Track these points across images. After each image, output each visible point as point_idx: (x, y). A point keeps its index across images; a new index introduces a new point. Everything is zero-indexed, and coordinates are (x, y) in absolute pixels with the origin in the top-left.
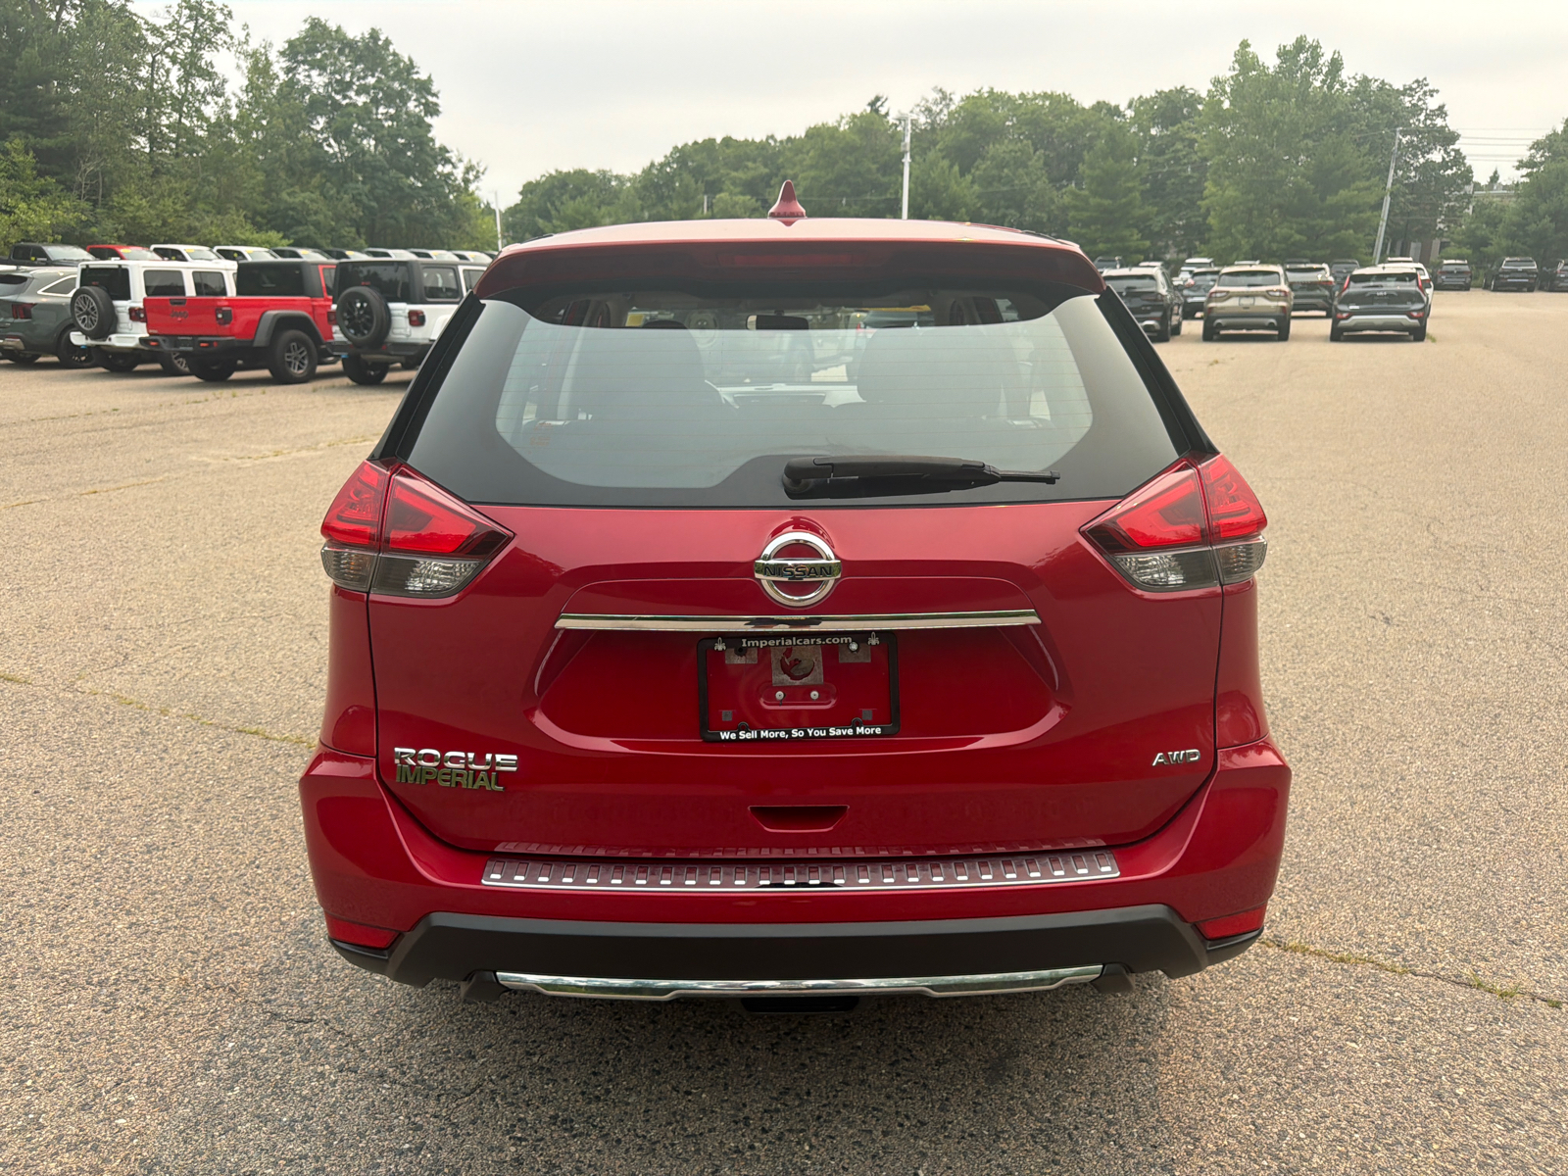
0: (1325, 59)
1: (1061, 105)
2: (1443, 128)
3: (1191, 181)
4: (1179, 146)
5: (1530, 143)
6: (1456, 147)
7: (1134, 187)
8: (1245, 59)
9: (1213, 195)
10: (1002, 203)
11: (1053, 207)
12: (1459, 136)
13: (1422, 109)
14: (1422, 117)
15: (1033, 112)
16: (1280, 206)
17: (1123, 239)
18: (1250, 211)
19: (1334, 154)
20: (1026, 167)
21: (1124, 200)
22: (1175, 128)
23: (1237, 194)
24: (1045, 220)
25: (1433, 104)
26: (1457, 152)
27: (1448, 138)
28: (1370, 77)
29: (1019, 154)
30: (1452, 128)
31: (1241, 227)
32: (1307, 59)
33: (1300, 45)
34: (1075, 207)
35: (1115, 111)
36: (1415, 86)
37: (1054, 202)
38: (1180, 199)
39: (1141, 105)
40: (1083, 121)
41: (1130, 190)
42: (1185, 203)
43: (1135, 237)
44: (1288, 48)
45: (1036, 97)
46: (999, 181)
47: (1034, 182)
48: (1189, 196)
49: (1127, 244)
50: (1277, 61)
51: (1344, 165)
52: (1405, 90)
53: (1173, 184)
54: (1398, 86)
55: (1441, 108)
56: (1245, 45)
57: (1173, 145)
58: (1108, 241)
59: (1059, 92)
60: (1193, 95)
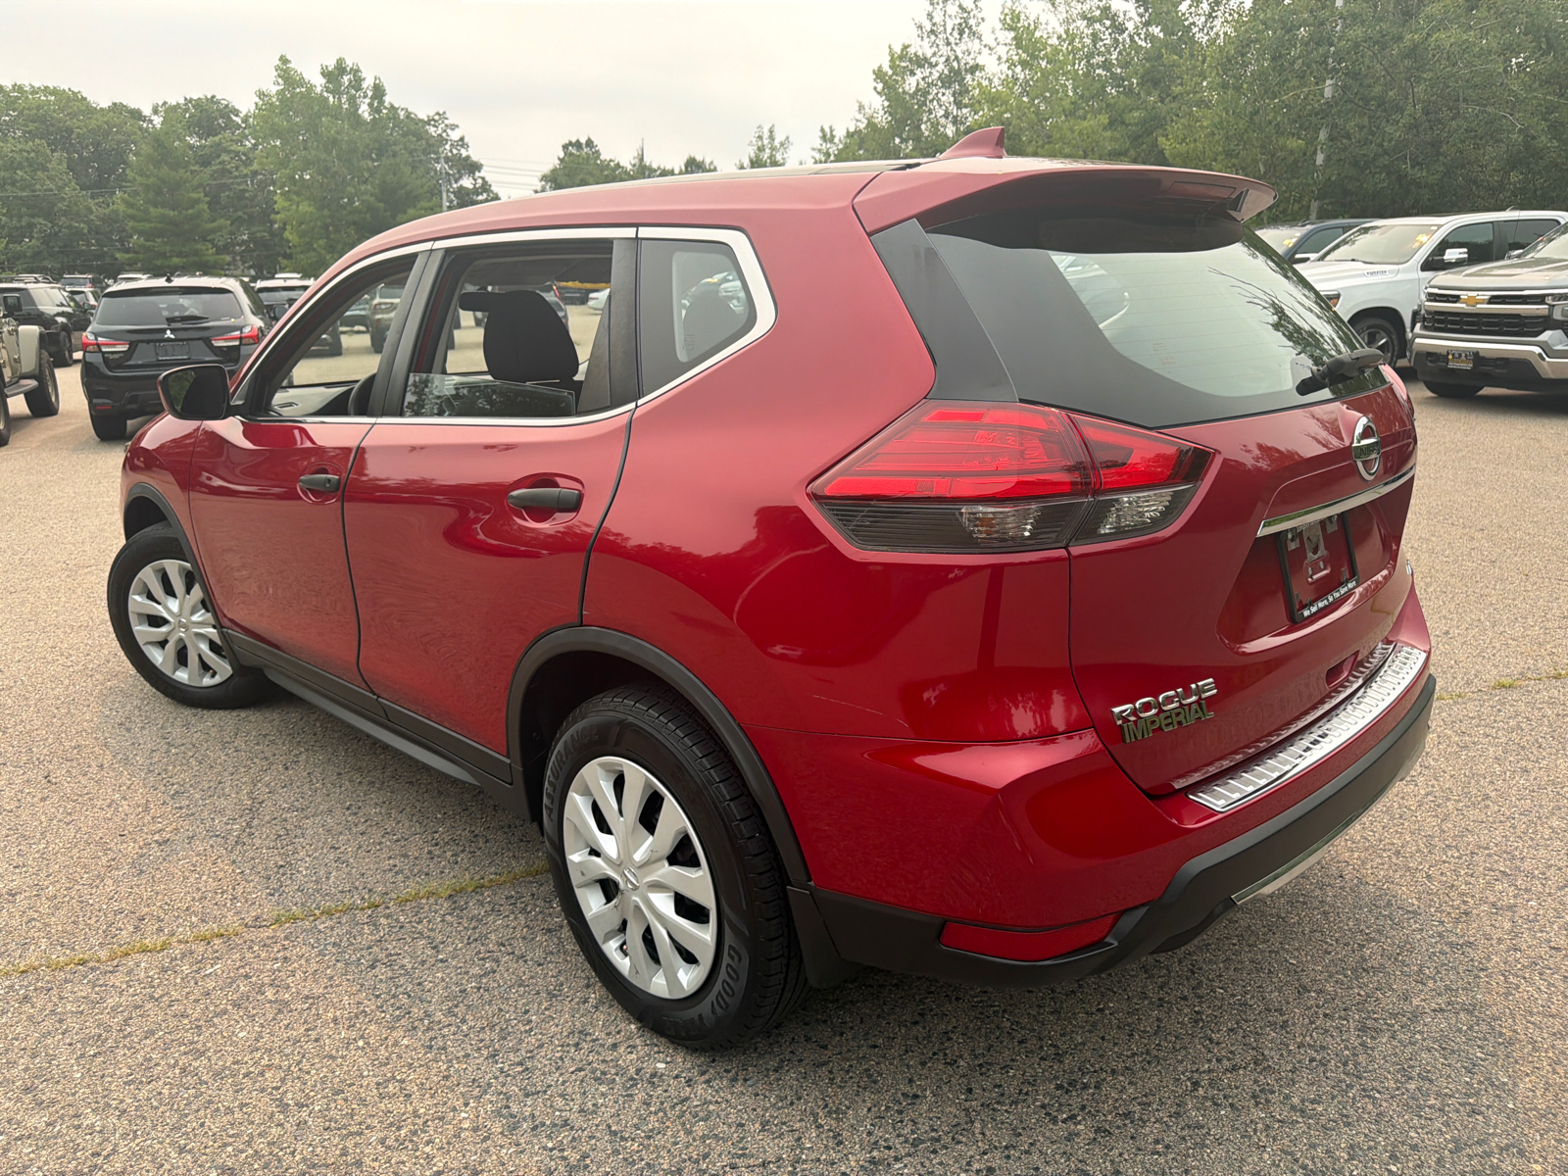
0: (368, 83)
1: (73, 103)
2: (468, 157)
3: (247, 195)
4: (225, 157)
5: (540, 175)
6: (482, 174)
7: (199, 198)
8: (286, 74)
9: (284, 209)
10: (24, 210)
11: (92, 217)
12: (482, 165)
13: (447, 140)
14: (448, 147)
15: (38, 108)
16: (355, 223)
17: (196, 253)
18: (326, 227)
19: (395, 175)
20: (45, 169)
21: (190, 211)
22: (217, 139)
23: (311, 209)
24: (85, 231)
25: (455, 135)
26: (483, 179)
27: (473, 167)
28: (396, 106)
29: (32, 155)
30: (474, 158)
31: (322, 242)
32: (351, 82)
33: (341, 68)
34: (132, 217)
35: (137, 115)
36: (437, 118)
37: (92, 212)
38: (240, 213)
39: (170, 111)
40: (106, 123)
41: (197, 201)
42: (246, 217)
43: (210, 251)
44: (330, 69)
45: (34, 91)
46: (13, 184)
47: (60, 189)
48: (248, 210)
49: (204, 258)
50: (323, 81)
51: (406, 185)
52: (429, 120)
53: (228, 196)
54: (423, 116)
55: (462, 139)
56: (284, 60)
57: (219, 156)
58: (180, 255)
59: (64, 86)
60: (227, 106)
